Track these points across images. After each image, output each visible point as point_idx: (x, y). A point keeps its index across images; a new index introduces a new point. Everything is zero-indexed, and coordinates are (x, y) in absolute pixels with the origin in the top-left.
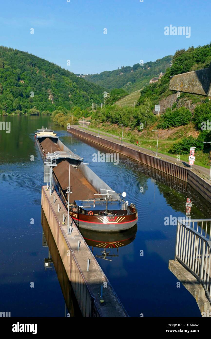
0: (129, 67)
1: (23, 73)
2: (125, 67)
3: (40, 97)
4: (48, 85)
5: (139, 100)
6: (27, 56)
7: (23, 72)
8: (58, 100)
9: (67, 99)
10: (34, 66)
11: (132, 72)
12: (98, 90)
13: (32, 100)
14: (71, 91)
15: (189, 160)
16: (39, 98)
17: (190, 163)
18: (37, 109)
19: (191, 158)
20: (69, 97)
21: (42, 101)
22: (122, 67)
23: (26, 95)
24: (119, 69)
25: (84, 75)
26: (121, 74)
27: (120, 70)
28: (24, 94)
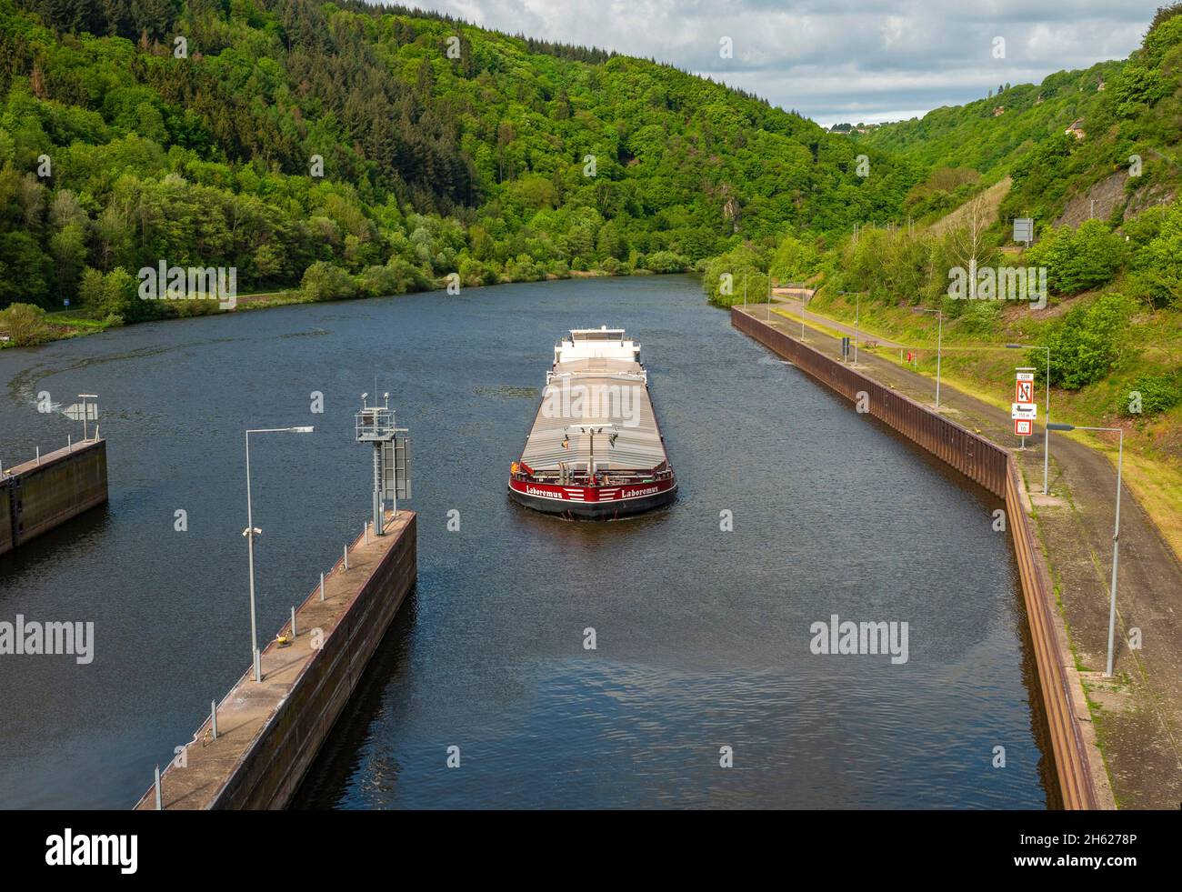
0: (1030, 87)
1: (637, 133)
2: (1015, 87)
3: (691, 211)
4: (721, 170)
5: (1004, 202)
6: (650, 74)
7: (637, 130)
8: (755, 218)
9: (789, 215)
10: (673, 106)
11: (1038, 103)
12: (902, 177)
13: (664, 223)
14: (803, 186)
15: (1013, 417)
16: (689, 214)
17: (1019, 431)
18: (680, 254)
19: (1019, 409)
20: (794, 209)
21: (699, 226)
22: (1001, 87)
23: (645, 208)
24: (992, 96)
25: (868, 127)
26: (997, 115)
27: (996, 99)
28: (637, 203)
